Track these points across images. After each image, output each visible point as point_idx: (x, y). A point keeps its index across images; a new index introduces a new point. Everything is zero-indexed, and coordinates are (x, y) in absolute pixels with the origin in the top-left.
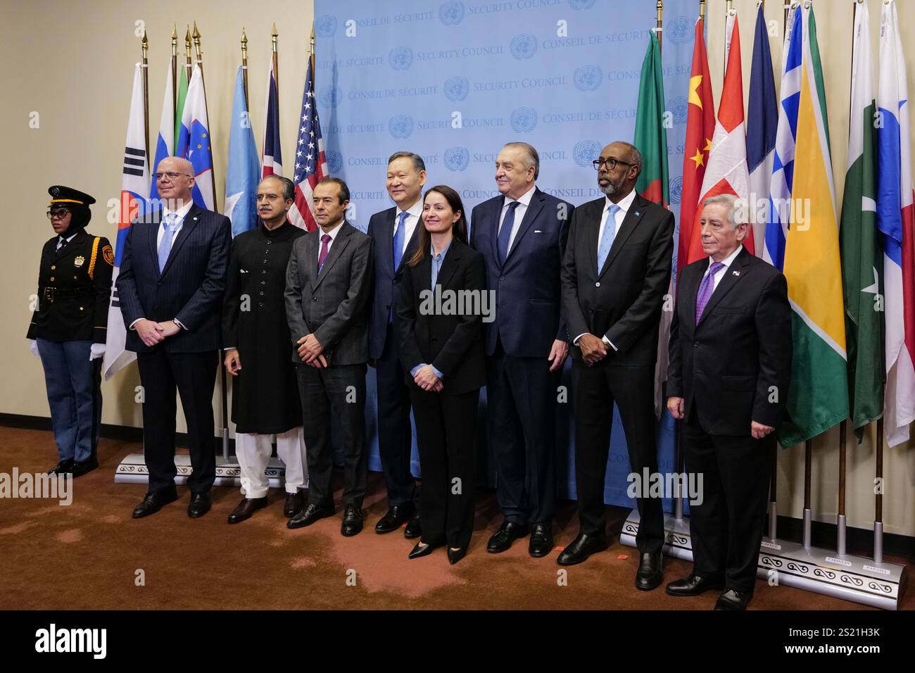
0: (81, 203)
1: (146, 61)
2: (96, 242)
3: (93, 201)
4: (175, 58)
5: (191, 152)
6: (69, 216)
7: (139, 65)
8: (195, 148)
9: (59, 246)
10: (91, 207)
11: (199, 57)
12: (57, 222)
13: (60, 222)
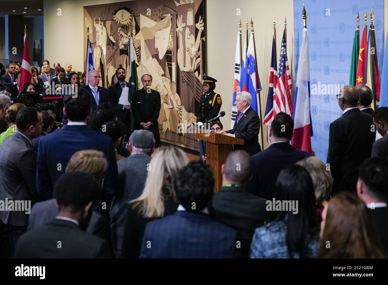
0: (213, 82)
1: (241, 32)
2: (216, 95)
3: (216, 81)
4: (247, 31)
5: (249, 66)
6: (209, 86)
7: (239, 33)
8: (250, 64)
9: (206, 96)
10: (216, 83)
11: (253, 31)
12: (205, 88)
13: (206, 88)
